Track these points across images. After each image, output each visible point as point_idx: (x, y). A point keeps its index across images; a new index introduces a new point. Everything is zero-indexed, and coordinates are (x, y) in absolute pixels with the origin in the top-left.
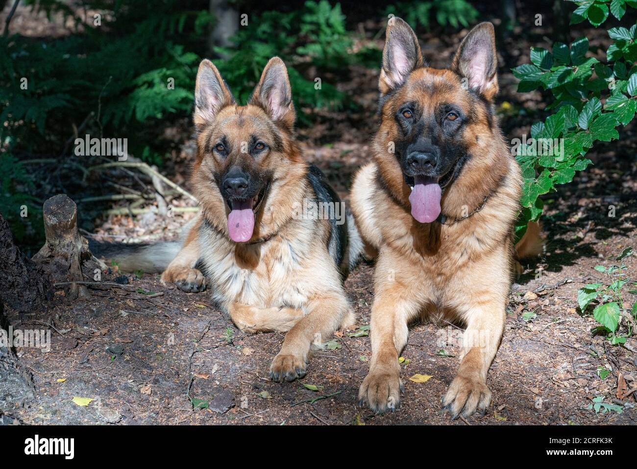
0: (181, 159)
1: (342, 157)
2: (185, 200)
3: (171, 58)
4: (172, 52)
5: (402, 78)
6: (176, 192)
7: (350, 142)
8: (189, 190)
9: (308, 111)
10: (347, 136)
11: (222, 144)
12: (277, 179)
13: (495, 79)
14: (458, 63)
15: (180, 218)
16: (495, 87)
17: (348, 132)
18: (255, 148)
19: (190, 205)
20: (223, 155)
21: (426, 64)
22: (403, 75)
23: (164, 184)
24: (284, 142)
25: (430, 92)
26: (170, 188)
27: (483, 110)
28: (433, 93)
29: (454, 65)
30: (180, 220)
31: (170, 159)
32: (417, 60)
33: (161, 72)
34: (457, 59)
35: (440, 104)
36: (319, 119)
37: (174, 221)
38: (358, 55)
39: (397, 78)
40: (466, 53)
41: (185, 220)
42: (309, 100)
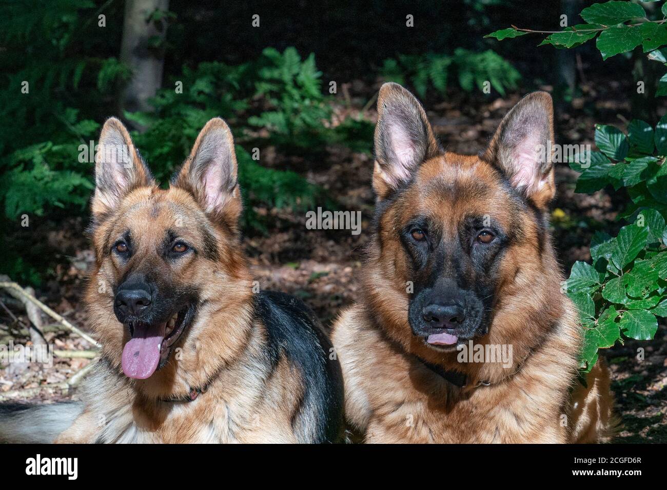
0: (70, 276)
1: (310, 282)
2: (73, 339)
3: (61, 127)
4: (62, 118)
5: (407, 172)
6: (60, 327)
7: (324, 260)
8: (80, 325)
9: (262, 211)
10: (320, 252)
11: (124, 241)
12: (206, 301)
13: (551, 176)
14: (496, 149)
15: (66, 366)
16: (550, 188)
17: (321, 244)
18: (173, 249)
19: (80, 347)
20: (125, 258)
21: (442, 150)
22: (409, 169)
23: (43, 315)
24: (220, 245)
25: (452, 197)
26: (51, 320)
27: (532, 223)
28: (457, 198)
29: (490, 153)
30: (66, 369)
31: (53, 278)
32: (428, 145)
33: (44, 147)
34: (495, 142)
35: (467, 217)
36: (278, 224)
37: (57, 371)
38: (339, 130)
39: (400, 172)
40: (509, 135)
41: (73, 370)
42: (264, 196)
